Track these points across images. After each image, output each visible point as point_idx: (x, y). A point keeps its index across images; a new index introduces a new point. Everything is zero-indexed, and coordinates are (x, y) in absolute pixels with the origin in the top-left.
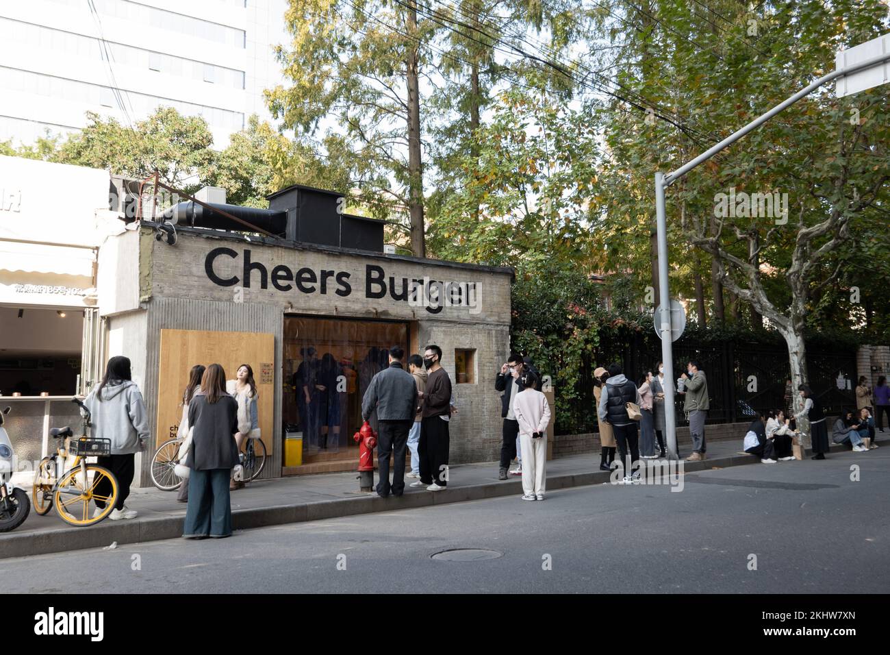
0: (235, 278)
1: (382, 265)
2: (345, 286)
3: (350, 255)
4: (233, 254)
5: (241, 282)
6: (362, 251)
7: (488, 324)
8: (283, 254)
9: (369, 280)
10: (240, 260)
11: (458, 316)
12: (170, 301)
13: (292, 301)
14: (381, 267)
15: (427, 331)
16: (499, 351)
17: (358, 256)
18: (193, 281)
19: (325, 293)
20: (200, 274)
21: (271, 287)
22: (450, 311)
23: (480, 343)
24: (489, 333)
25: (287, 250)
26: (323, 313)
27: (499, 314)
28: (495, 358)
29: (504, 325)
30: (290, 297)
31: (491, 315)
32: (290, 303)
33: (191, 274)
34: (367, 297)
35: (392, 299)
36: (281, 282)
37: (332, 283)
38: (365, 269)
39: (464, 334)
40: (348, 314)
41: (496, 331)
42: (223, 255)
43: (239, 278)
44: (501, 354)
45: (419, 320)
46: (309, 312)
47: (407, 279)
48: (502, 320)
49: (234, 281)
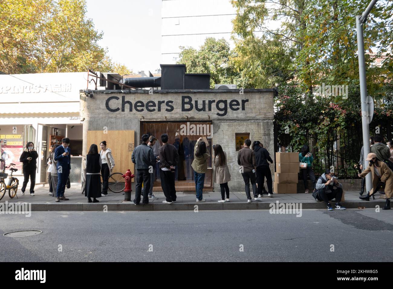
0: (118, 108)
1: (190, 95)
2: (170, 107)
3: (172, 93)
4: (117, 98)
5: (120, 110)
6: (178, 90)
7: (257, 120)
8: (140, 96)
9: (183, 103)
10: (120, 101)
11: (237, 117)
12: (91, 120)
13: (144, 116)
14: (190, 96)
15: (217, 125)
16: (265, 134)
17: (176, 93)
18: (101, 111)
19: (160, 111)
20: (104, 108)
21: (134, 111)
22: (232, 114)
23: (252, 130)
24: (258, 124)
25: (141, 94)
26: (159, 120)
27: (265, 114)
28: (263, 137)
29: (269, 120)
30: (143, 114)
31: (259, 115)
32: (143, 117)
33: (100, 108)
34: (182, 111)
35: (196, 111)
36: (138, 108)
37: (164, 107)
38: (181, 98)
39: (241, 126)
40: (172, 120)
41: (263, 123)
42: (113, 99)
43: (120, 108)
44: (267, 135)
45: (212, 120)
46: (152, 120)
47: (205, 101)
48: (267, 117)
49: (118, 109)
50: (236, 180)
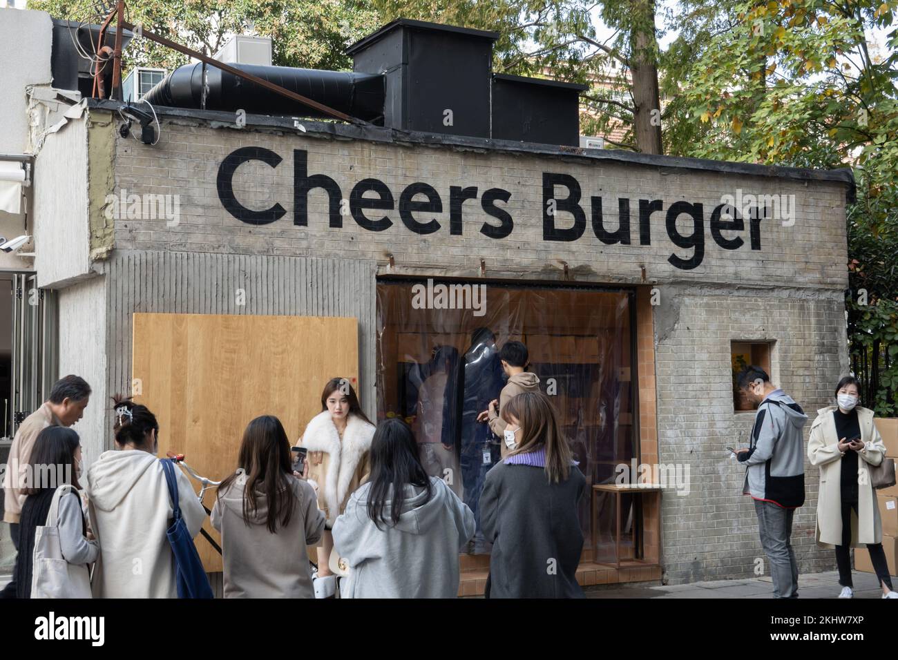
0: (278, 206)
1: (575, 172)
2: (500, 218)
3: (509, 154)
4: (272, 159)
5: (289, 217)
6: (532, 144)
7: (799, 289)
8: (373, 155)
10: (286, 172)
11: (736, 273)
12: (149, 257)
13: (392, 250)
14: (574, 176)
16: (823, 344)
17: (525, 156)
18: (194, 217)
19: (460, 233)
20: (207, 201)
21: (350, 225)
22: (719, 263)
23: (784, 329)
24: (802, 308)
25: (380, 148)
26: (456, 274)
27: (822, 268)
28: (817, 358)
29: (834, 291)
30: (389, 242)
31: (805, 270)
32: (388, 255)
33: (190, 202)
34: (545, 239)
35: (598, 241)
36: (369, 213)
37: (473, 212)
38: (539, 182)
39: (749, 310)
40: (506, 275)
41: (818, 302)
42: (252, 162)
43: (286, 208)
44: (829, 351)
45: (653, 282)
47: (627, 201)
48: (829, 280)
49: (276, 213)
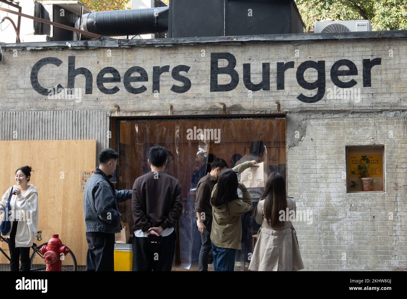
0: (59, 85)
2: (182, 81)
3: (187, 45)
4: (58, 62)
6: (203, 38)
7: (403, 111)
9: (215, 71)
10: (64, 68)
11: (349, 103)
13: (119, 104)
14: (232, 53)
15: (300, 126)
17: (198, 45)
18: (19, 94)
19: (158, 91)
20: (26, 86)
21: (96, 92)
26: (155, 114)
30: (118, 99)
32: (116, 106)
33: (18, 87)
34: (211, 91)
35: (247, 90)
36: (107, 85)
38: (208, 59)
39: (361, 126)
40: (186, 113)
42: (48, 65)
43: (63, 85)
45: (287, 112)
46: (139, 115)
47: (268, 64)
50: (347, 266)
